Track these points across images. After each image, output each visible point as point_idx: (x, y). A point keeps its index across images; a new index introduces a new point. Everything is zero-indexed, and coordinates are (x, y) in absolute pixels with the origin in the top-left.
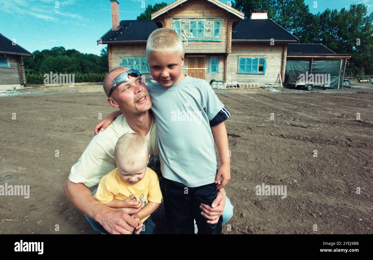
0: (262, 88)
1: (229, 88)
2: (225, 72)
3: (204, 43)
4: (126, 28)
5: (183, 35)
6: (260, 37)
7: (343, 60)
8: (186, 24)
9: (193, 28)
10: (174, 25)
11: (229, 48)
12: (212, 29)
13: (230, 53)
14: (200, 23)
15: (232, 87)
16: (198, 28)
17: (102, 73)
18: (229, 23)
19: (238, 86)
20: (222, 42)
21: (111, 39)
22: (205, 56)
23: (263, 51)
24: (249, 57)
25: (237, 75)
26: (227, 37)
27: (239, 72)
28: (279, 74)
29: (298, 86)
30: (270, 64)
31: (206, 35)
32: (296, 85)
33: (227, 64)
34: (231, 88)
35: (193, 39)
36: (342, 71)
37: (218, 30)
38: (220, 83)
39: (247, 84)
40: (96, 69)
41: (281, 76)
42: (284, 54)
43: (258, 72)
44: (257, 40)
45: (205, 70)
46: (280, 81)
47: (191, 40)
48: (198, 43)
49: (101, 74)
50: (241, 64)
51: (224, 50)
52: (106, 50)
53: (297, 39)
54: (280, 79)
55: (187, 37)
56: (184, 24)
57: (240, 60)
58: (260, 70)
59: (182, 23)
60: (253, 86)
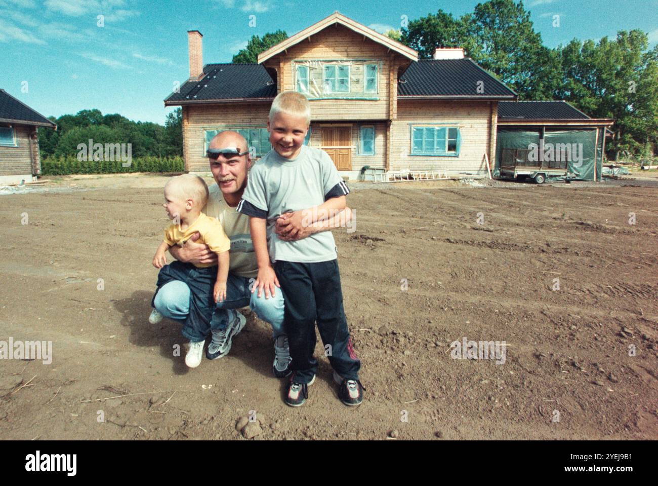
0: (454, 180)
1: (395, 181)
2: (388, 153)
3: (350, 102)
4: (215, 77)
5: (313, 90)
6: (449, 91)
7: (599, 129)
8: (318, 70)
9: (330, 77)
10: (297, 72)
11: (392, 110)
12: (363, 78)
13: (395, 120)
14: (341, 69)
15: (400, 179)
16: (337, 77)
17: (170, 157)
18: (392, 68)
19: (411, 178)
20: (380, 100)
21: (188, 97)
22: (351, 125)
23: (455, 115)
24: (431, 126)
25: (409, 158)
26: (389, 91)
27: (412, 152)
28: (485, 155)
29: (519, 176)
30: (468, 138)
31: (353, 89)
32: (516, 175)
33: (391, 138)
34: (399, 181)
35: (330, 95)
36: (599, 149)
37: (372, 80)
38: (378, 172)
39: (427, 173)
40: (156, 150)
41: (489, 159)
42: (493, 119)
43: (447, 153)
44: (444, 96)
45: (352, 150)
46: (486, 168)
47: (326, 98)
48: (339, 102)
49: (168, 159)
50: (416, 137)
51: (385, 115)
52: (175, 115)
53: (513, 94)
54: (486, 165)
55: (320, 92)
56: (315, 70)
57: (415, 132)
58: (450, 149)
59: (312, 69)
60: (437, 176)
